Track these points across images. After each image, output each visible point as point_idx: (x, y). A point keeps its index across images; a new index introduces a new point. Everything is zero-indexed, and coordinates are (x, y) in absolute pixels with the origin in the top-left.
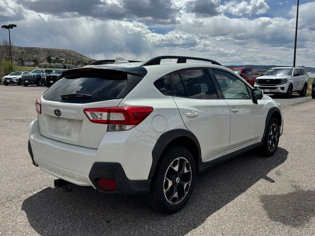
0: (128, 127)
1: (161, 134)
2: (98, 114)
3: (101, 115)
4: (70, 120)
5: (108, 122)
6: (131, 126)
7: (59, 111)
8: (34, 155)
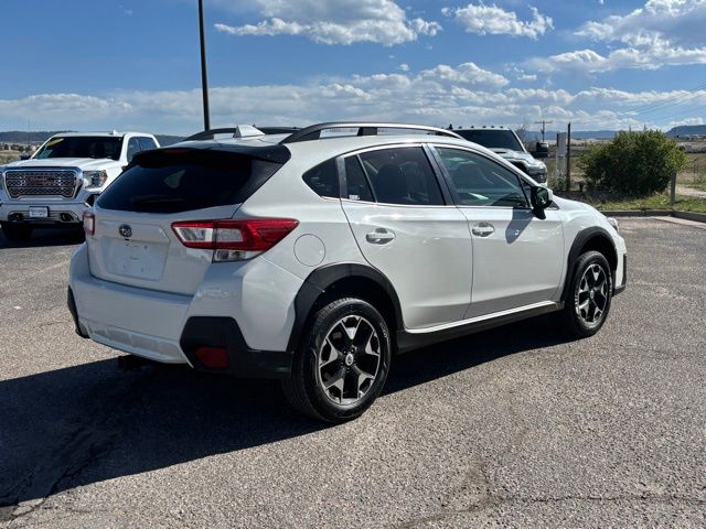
0: (248, 254)
1: (312, 269)
2: (196, 231)
3: (203, 233)
4: (146, 244)
5: (213, 246)
6: (255, 253)
7: (127, 227)
8: (79, 313)
